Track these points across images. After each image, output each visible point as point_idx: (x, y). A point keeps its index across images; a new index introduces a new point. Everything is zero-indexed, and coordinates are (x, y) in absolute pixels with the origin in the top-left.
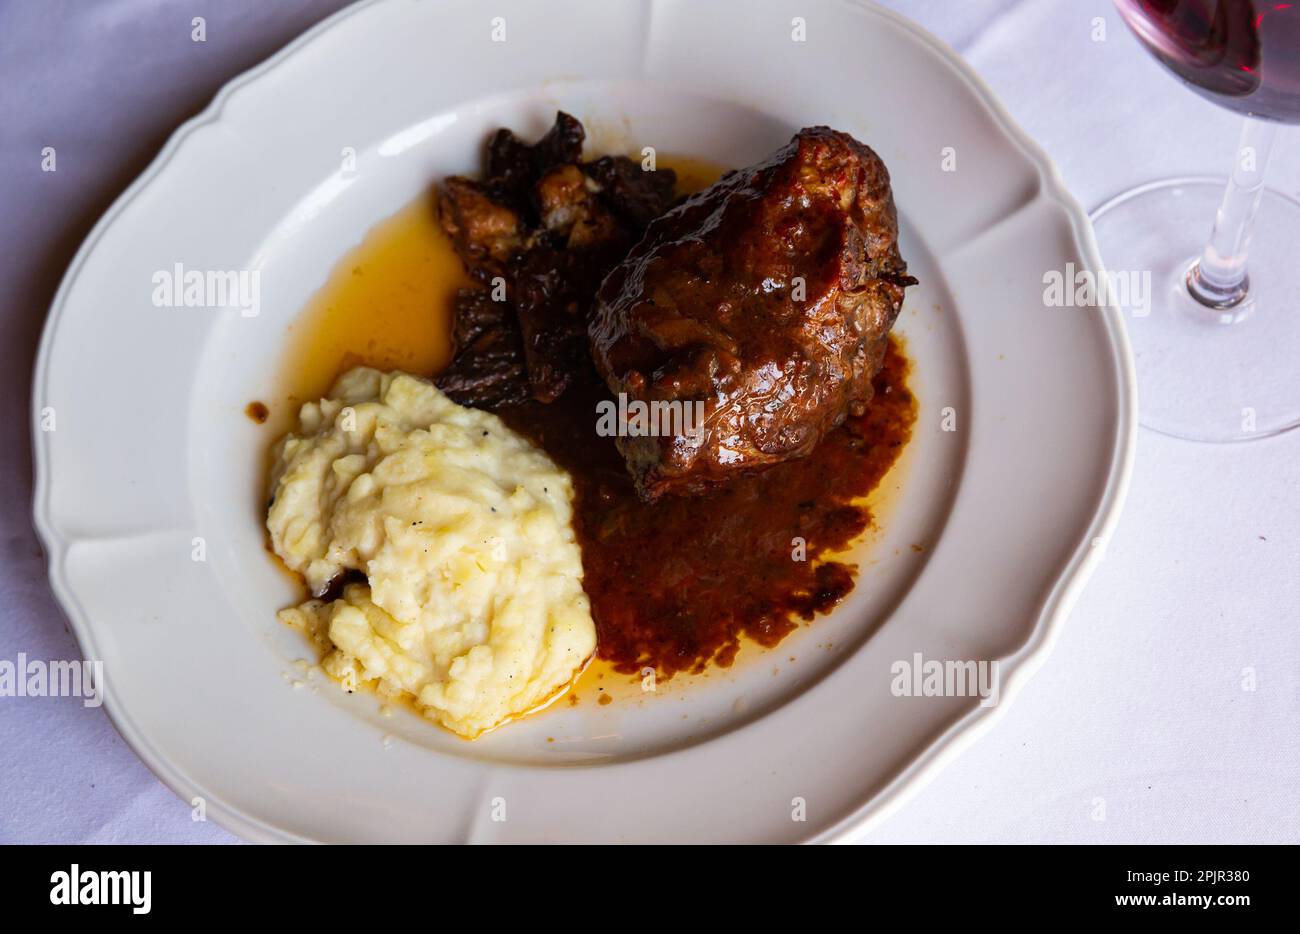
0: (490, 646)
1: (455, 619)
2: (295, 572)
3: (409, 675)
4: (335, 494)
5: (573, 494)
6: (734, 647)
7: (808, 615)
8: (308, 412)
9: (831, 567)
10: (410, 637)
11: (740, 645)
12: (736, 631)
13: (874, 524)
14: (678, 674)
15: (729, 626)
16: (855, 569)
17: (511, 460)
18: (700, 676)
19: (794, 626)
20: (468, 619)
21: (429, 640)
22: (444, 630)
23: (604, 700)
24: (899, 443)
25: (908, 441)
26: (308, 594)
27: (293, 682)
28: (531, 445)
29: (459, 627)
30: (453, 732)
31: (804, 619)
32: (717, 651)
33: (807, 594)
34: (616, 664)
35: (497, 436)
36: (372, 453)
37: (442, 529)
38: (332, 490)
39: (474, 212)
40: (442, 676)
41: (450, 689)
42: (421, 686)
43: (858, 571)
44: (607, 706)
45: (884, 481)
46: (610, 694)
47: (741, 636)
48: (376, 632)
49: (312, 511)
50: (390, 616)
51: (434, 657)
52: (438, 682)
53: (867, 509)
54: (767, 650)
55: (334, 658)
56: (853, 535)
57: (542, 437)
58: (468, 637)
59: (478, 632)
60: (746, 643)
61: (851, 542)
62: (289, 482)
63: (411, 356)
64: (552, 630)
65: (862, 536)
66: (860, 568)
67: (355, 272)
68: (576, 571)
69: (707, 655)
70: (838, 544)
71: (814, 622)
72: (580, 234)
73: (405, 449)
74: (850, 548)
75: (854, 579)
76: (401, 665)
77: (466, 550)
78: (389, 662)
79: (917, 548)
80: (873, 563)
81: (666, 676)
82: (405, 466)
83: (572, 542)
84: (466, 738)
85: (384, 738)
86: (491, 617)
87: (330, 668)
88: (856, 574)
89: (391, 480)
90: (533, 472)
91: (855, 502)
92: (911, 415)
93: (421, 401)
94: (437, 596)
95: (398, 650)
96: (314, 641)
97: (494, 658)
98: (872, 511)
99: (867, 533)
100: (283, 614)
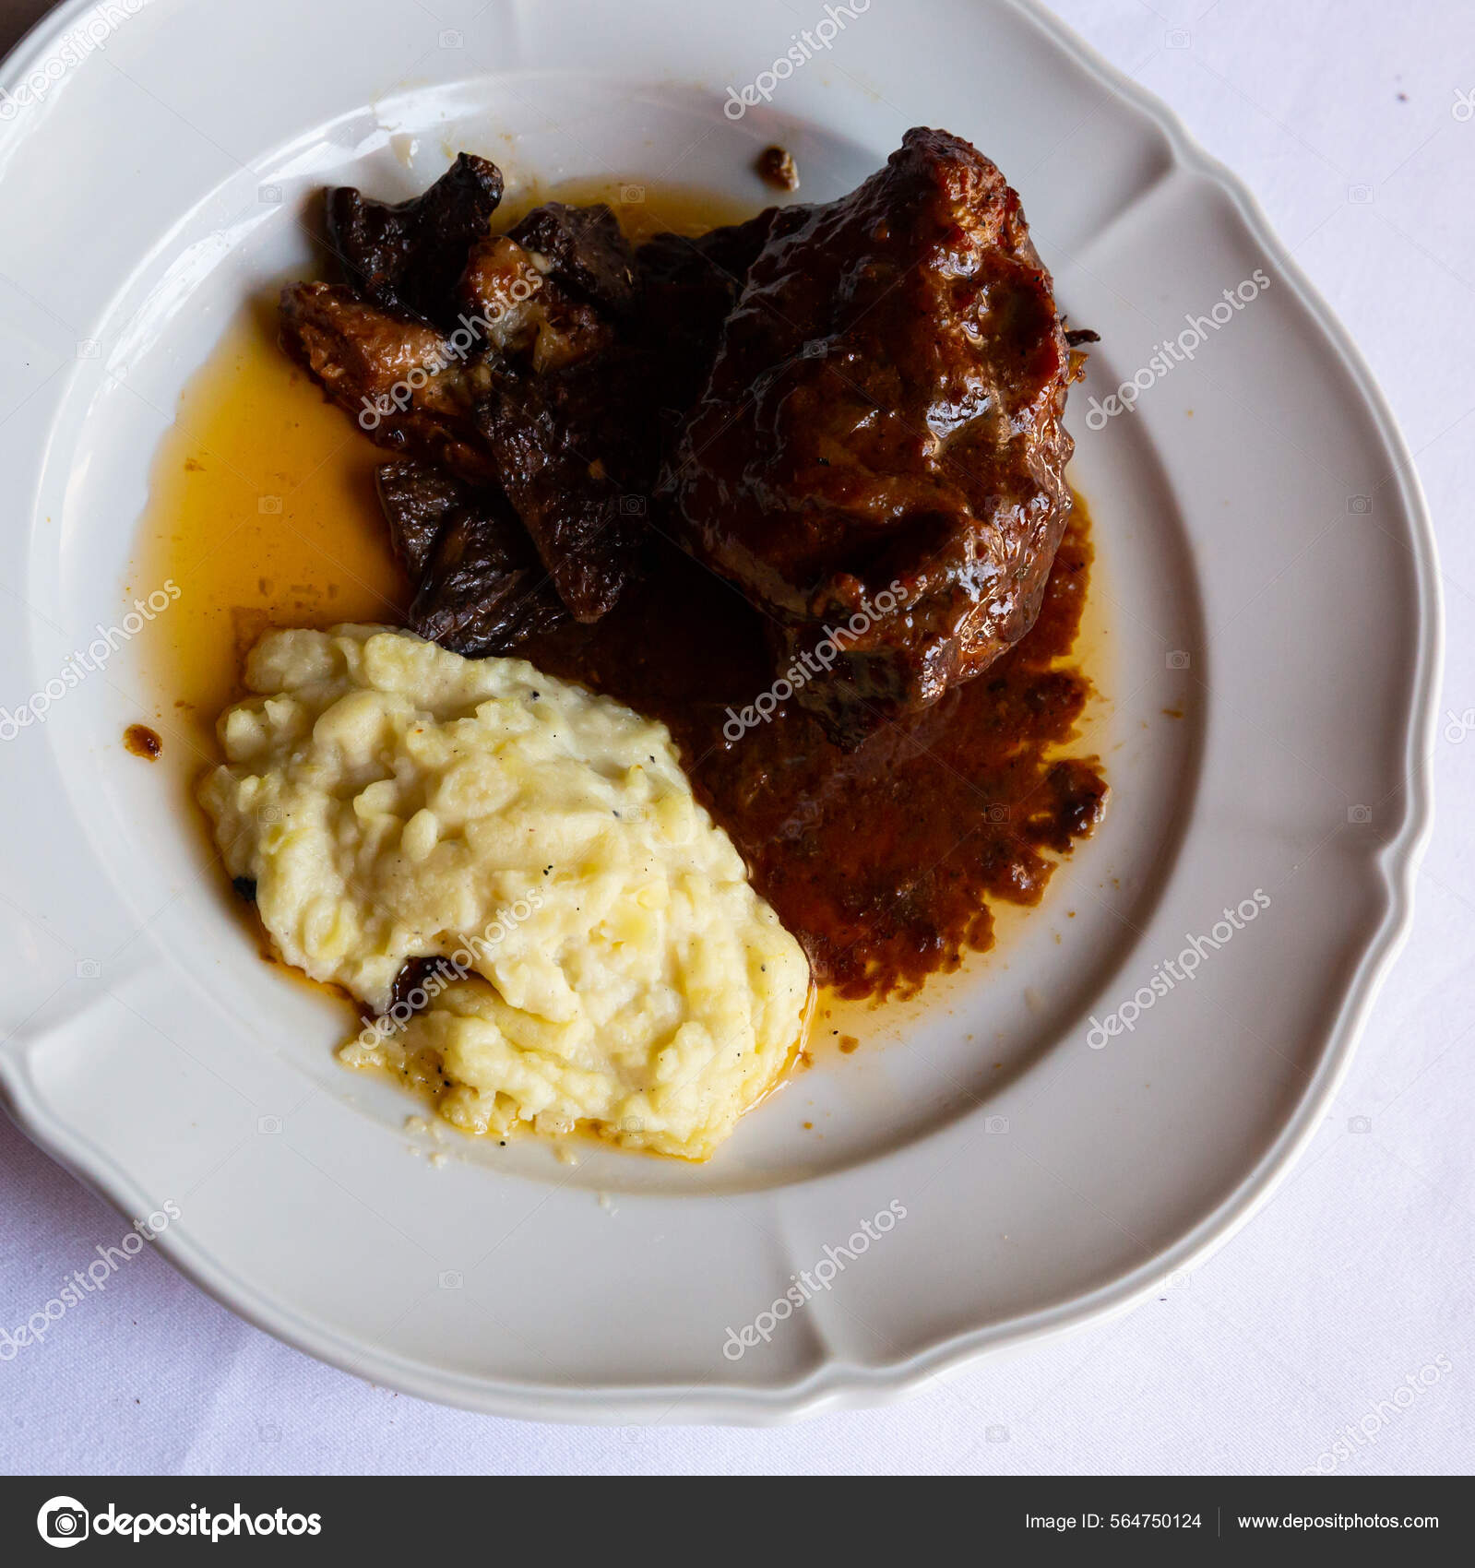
0: (696, 1019)
1: (625, 994)
2: (325, 983)
3: (593, 1095)
4: (370, 851)
5: (678, 753)
6: (985, 919)
7: (1062, 845)
8: (241, 726)
9: (1064, 769)
10: (575, 1040)
11: (992, 912)
12: (980, 895)
13: (1096, 692)
14: (929, 978)
15: (967, 891)
16: (1096, 763)
17: (584, 727)
18: (957, 973)
19: (1052, 866)
20: (644, 989)
21: (602, 1035)
22: (619, 1014)
23: (848, 1045)
24: (1082, 565)
25: (1092, 559)
26: (363, 1012)
27: (431, 1157)
28: (589, 692)
29: (637, 1004)
30: (684, 1158)
31: (1060, 852)
32: (966, 929)
33: (1047, 815)
34: (842, 987)
35: (547, 693)
36: (407, 774)
37: (587, 867)
38: (358, 845)
39: (377, 341)
40: (642, 1081)
41: (661, 1101)
42: (617, 1107)
43: (1102, 763)
44: (855, 1051)
45: (1084, 623)
46: (851, 1034)
47: (987, 899)
48: (519, 1047)
49: (332, 885)
50: (537, 1017)
51: (615, 1059)
52: (636, 1093)
53: (1076, 670)
54: (1032, 910)
55: (460, 1101)
56: (1075, 714)
57: (595, 676)
58: (658, 1015)
59: (667, 1005)
60: (999, 909)
61: (1075, 725)
62: (281, 849)
63: (332, 590)
64: (763, 970)
65: (1085, 713)
66: (1101, 758)
67: (190, 467)
68: (736, 868)
69: (954, 939)
70: (1061, 735)
71: (1075, 853)
72: (551, 342)
73: (465, 758)
74: (1078, 734)
75: (1101, 777)
76: (578, 1086)
77: (627, 890)
78: (560, 1088)
79: (1172, 714)
80: (1117, 747)
81: (915, 985)
82: (483, 785)
83: (714, 828)
84: (699, 1160)
85: (599, 1201)
86: (678, 977)
87: (460, 1118)
88: (1101, 769)
89: (473, 811)
90: (624, 737)
91: (1057, 664)
92: (1081, 520)
93: (423, 669)
94: (594, 970)
95: (563, 1065)
96: (412, 1084)
97: (713, 1037)
98: (1086, 672)
99: (1090, 706)
100: (347, 1054)
